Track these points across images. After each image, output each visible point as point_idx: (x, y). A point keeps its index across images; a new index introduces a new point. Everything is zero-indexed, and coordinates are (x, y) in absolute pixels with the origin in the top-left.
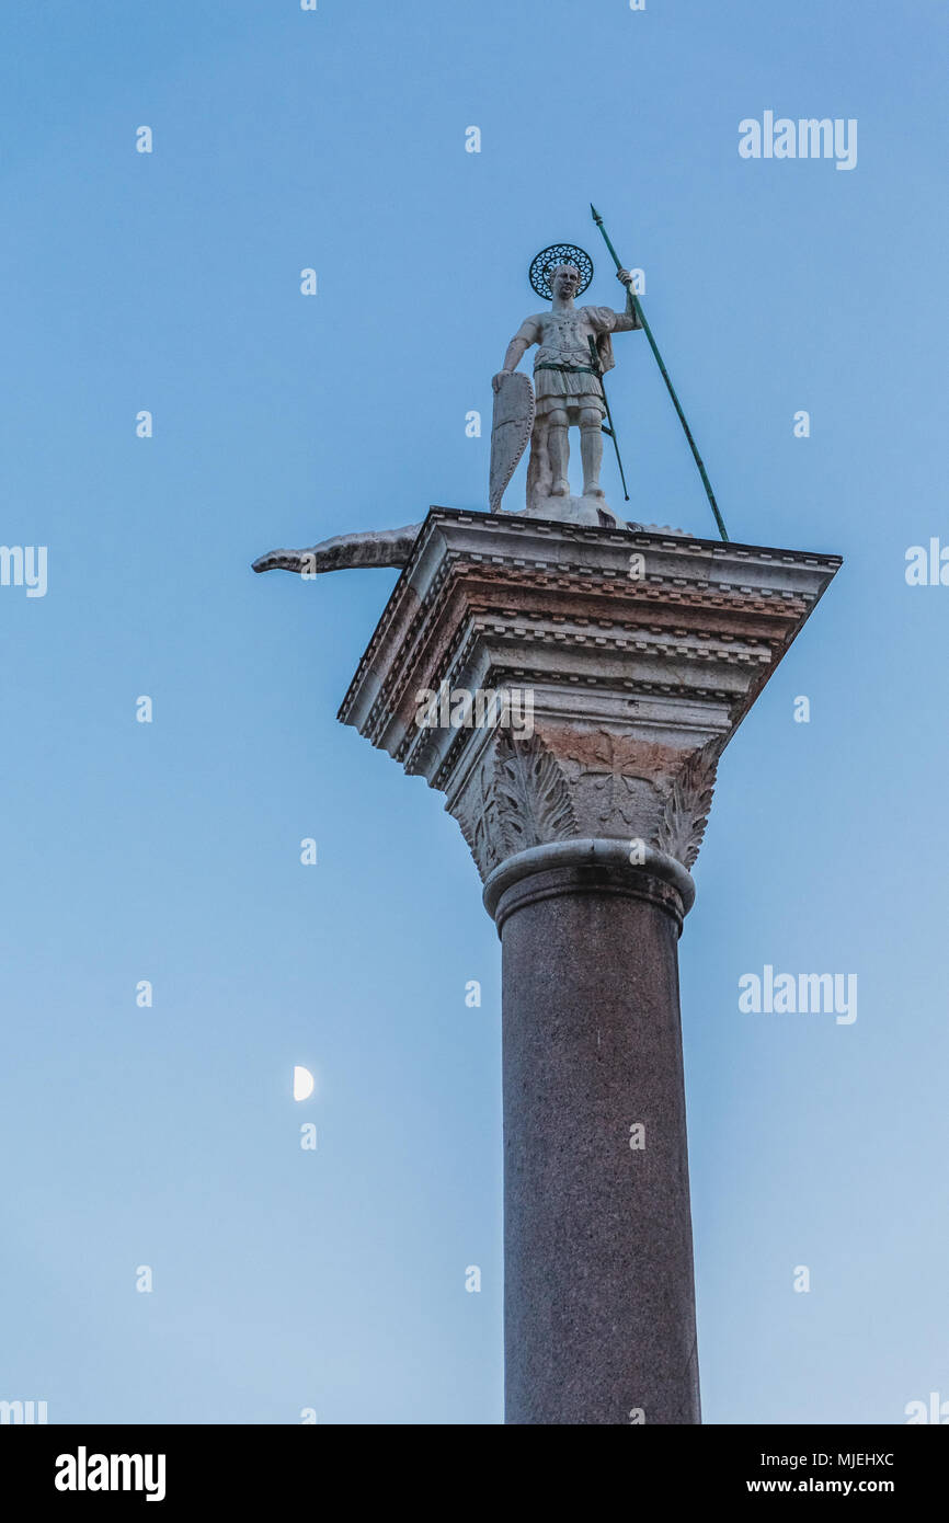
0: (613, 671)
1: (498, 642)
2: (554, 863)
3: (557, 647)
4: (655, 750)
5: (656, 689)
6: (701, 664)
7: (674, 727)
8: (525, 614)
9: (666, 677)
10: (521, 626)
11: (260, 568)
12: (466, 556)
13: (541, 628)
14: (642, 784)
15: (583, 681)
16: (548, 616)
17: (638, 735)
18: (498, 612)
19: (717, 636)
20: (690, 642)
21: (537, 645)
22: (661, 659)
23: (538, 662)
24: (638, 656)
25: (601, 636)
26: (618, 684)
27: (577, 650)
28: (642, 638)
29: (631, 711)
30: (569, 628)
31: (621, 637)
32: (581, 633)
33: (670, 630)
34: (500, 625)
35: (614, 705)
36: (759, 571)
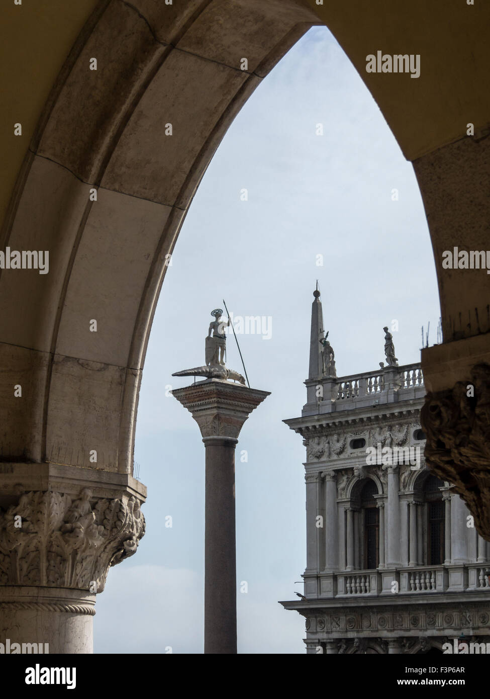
0: (234, 408)
1: (218, 402)
2: (221, 440)
3: (227, 404)
4: (238, 421)
5: (239, 411)
6: (247, 408)
7: (241, 417)
8: (224, 399)
9: (241, 409)
10: (223, 400)
11: (174, 375)
12: (218, 389)
13: (226, 401)
14: (235, 428)
15: (229, 409)
16: (227, 399)
17: (235, 418)
18: (220, 398)
19: (250, 404)
20: (246, 404)
21: (225, 403)
22: (241, 407)
23: (224, 406)
24: (238, 406)
25: (234, 402)
26: (234, 410)
27: (230, 404)
28: (239, 403)
29: (235, 415)
30: (229, 401)
31: (236, 402)
32: (231, 402)
33: (243, 402)
34: (220, 400)
35: (232, 413)
36: (259, 394)
